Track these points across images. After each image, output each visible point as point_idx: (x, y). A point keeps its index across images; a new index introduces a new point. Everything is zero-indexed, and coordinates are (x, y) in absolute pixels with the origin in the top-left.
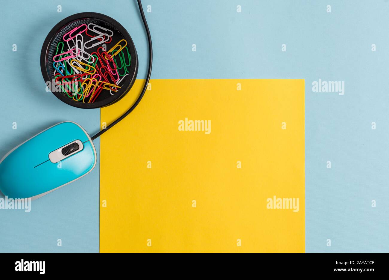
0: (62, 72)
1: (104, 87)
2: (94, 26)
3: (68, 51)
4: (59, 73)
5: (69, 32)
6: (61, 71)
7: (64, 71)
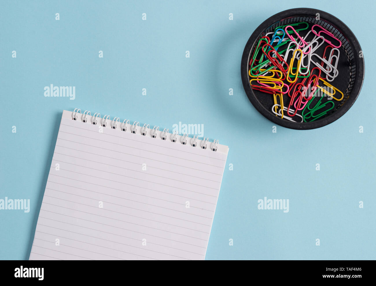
0: (274, 42)
1: (275, 95)
2: (337, 56)
3: (301, 37)
4: (272, 38)
5: (325, 28)
6: (275, 40)
7: (277, 43)
